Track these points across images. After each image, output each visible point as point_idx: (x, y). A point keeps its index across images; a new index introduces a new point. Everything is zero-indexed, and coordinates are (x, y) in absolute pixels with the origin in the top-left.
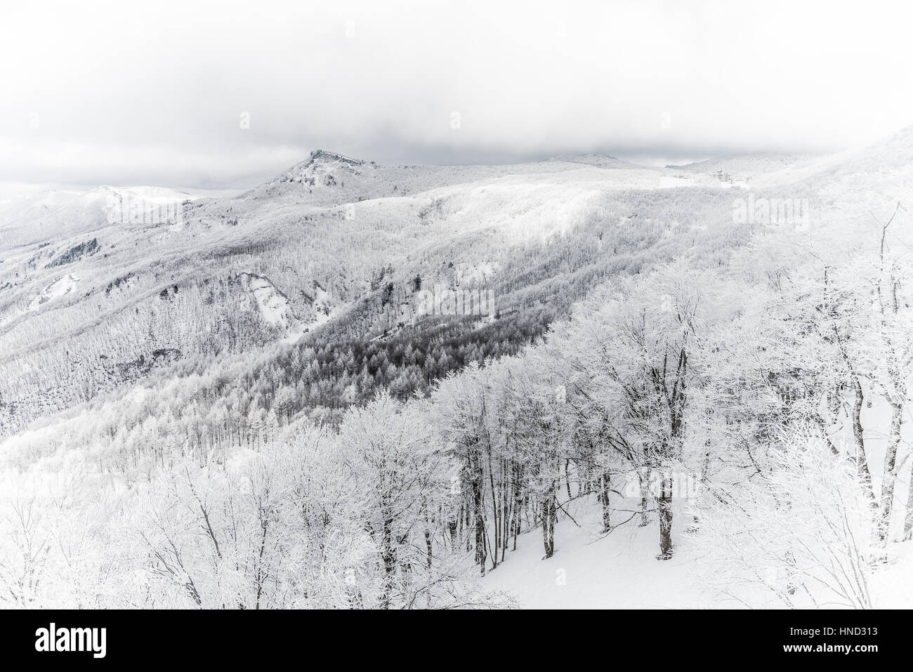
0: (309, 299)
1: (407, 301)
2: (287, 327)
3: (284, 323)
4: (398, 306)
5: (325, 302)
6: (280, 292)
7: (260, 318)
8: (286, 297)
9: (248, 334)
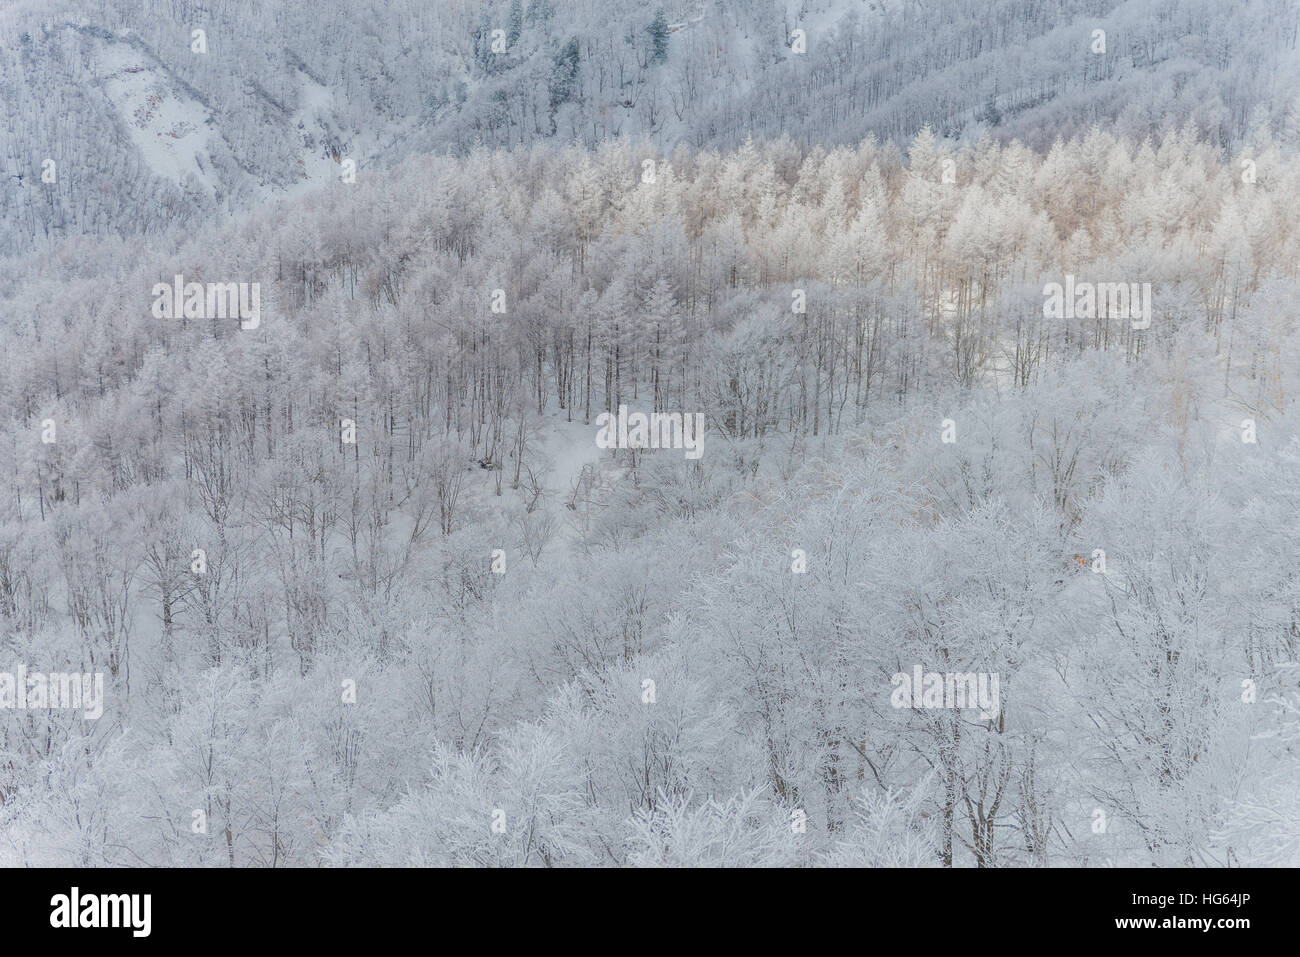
0: (278, 109)
1: (627, 97)
2: (219, 197)
3: (208, 181)
4: (602, 110)
5: (328, 118)
6: (186, 86)
7: (134, 163)
8: (205, 102)
9: (104, 216)
